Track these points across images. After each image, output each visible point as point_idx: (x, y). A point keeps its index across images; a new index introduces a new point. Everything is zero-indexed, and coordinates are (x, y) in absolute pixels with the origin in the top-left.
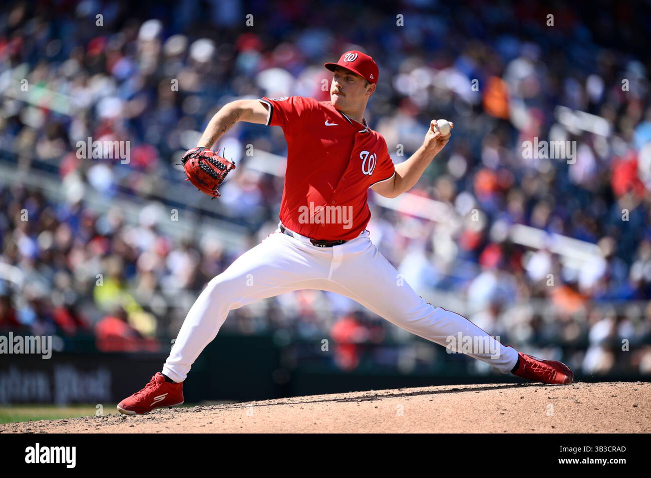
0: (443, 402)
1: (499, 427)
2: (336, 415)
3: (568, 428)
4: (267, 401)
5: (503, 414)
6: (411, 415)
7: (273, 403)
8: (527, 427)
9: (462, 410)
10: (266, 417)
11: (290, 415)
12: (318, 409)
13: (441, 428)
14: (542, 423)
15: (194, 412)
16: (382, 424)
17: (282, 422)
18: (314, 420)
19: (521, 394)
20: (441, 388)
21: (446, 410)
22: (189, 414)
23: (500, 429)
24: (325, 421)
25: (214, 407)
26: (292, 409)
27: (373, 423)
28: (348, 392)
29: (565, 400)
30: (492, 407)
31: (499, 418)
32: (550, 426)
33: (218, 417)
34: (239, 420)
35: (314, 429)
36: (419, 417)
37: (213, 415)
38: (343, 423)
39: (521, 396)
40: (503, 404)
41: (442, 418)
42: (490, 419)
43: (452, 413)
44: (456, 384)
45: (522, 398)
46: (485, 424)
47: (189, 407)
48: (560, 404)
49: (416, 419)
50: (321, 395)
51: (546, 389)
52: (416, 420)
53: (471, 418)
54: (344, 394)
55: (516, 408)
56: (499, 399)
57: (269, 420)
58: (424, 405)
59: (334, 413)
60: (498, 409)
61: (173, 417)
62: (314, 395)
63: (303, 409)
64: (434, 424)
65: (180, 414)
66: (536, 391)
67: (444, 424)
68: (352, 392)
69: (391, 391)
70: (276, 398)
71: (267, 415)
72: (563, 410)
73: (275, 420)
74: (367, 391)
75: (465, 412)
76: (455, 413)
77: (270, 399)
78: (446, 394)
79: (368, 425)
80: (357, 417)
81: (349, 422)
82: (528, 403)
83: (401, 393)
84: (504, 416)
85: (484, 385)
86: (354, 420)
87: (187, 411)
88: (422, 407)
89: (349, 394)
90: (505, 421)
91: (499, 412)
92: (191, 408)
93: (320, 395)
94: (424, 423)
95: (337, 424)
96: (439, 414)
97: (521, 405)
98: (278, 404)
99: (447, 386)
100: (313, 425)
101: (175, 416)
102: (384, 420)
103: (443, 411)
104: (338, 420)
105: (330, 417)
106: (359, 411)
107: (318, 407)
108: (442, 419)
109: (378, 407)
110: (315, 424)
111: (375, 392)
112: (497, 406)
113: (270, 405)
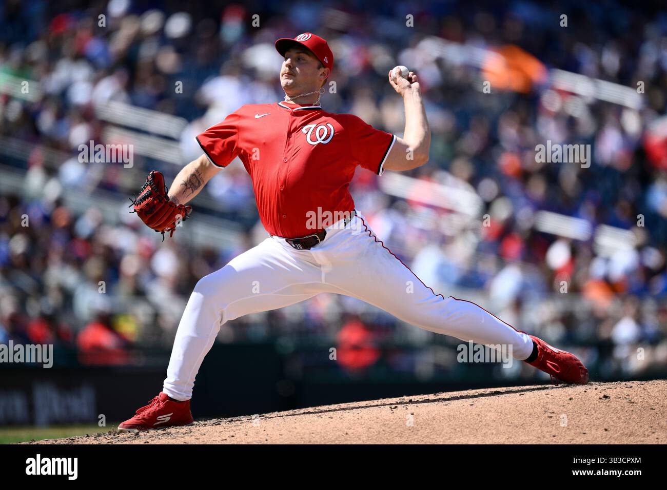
0: (485, 406)
1: (547, 432)
2: (369, 423)
3: (622, 430)
4: (291, 412)
5: (551, 417)
6: (450, 421)
7: (298, 413)
8: (578, 430)
9: (506, 414)
10: (292, 428)
11: (319, 426)
12: (349, 418)
13: (484, 434)
14: (594, 425)
15: (213, 425)
16: (419, 432)
17: (310, 434)
18: (346, 430)
19: (569, 395)
20: (481, 391)
21: (489, 415)
22: (207, 427)
23: (548, 433)
24: (357, 431)
25: (235, 419)
26: (320, 420)
27: (410, 431)
28: (379, 399)
29: (618, 400)
30: (539, 410)
31: (547, 421)
32: (603, 429)
33: (240, 429)
34: (263, 432)
35: (346, 440)
36: (460, 423)
37: (234, 428)
38: (377, 432)
39: (569, 397)
40: (550, 406)
41: (484, 423)
42: (536, 423)
43: (496, 418)
44: (497, 387)
45: (571, 399)
46: (532, 429)
47: (206, 420)
48: (613, 405)
49: (456, 425)
50: (350, 404)
51: (596, 389)
52: (456, 427)
53: (516, 422)
54: (375, 401)
55: (565, 410)
56: (545, 402)
57: (296, 431)
58: (464, 410)
59: (366, 421)
60: (546, 412)
61: (191, 432)
62: (342, 403)
63: (332, 418)
64: (477, 430)
65: (198, 428)
66: (585, 392)
67: (487, 430)
68: (383, 399)
69: (426, 397)
70: (300, 408)
71: (293, 426)
72: (616, 411)
73: (303, 431)
74: (400, 397)
75: (509, 416)
76: (499, 418)
77: (294, 409)
78: (487, 397)
79: (404, 434)
80: (392, 425)
81: (384, 431)
82: (578, 405)
83: (437, 397)
84: (552, 419)
85: (528, 387)
86: (389, 428)
87: (205, 425)
88: (462, 412)
89: (379, 401)
90: (553, 425)
91: (546, 415)
92: (208, 422)
93: (348, 404)
94: (465, 430)
95: (371, 433)
96: (481, 420)
97: (570, 407)
98: (304, 413)
99: (486, 389)
100: (344, 435)
101: (193, 430)
102: (422, 428)
103: (485, 416)
104: (372, 430)
105: (363, 426)
106: (393, 419)
107: (349, 415)
108: (485, 425)
109: (415, 414)
110: (347, 434)
111: (408, 397)
112: (543, 409)
113: (295, 415)
